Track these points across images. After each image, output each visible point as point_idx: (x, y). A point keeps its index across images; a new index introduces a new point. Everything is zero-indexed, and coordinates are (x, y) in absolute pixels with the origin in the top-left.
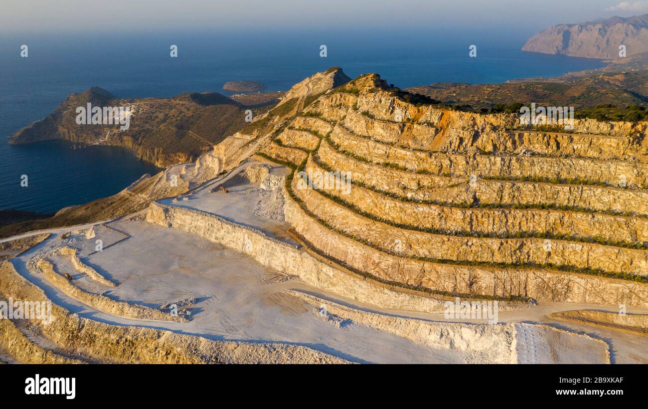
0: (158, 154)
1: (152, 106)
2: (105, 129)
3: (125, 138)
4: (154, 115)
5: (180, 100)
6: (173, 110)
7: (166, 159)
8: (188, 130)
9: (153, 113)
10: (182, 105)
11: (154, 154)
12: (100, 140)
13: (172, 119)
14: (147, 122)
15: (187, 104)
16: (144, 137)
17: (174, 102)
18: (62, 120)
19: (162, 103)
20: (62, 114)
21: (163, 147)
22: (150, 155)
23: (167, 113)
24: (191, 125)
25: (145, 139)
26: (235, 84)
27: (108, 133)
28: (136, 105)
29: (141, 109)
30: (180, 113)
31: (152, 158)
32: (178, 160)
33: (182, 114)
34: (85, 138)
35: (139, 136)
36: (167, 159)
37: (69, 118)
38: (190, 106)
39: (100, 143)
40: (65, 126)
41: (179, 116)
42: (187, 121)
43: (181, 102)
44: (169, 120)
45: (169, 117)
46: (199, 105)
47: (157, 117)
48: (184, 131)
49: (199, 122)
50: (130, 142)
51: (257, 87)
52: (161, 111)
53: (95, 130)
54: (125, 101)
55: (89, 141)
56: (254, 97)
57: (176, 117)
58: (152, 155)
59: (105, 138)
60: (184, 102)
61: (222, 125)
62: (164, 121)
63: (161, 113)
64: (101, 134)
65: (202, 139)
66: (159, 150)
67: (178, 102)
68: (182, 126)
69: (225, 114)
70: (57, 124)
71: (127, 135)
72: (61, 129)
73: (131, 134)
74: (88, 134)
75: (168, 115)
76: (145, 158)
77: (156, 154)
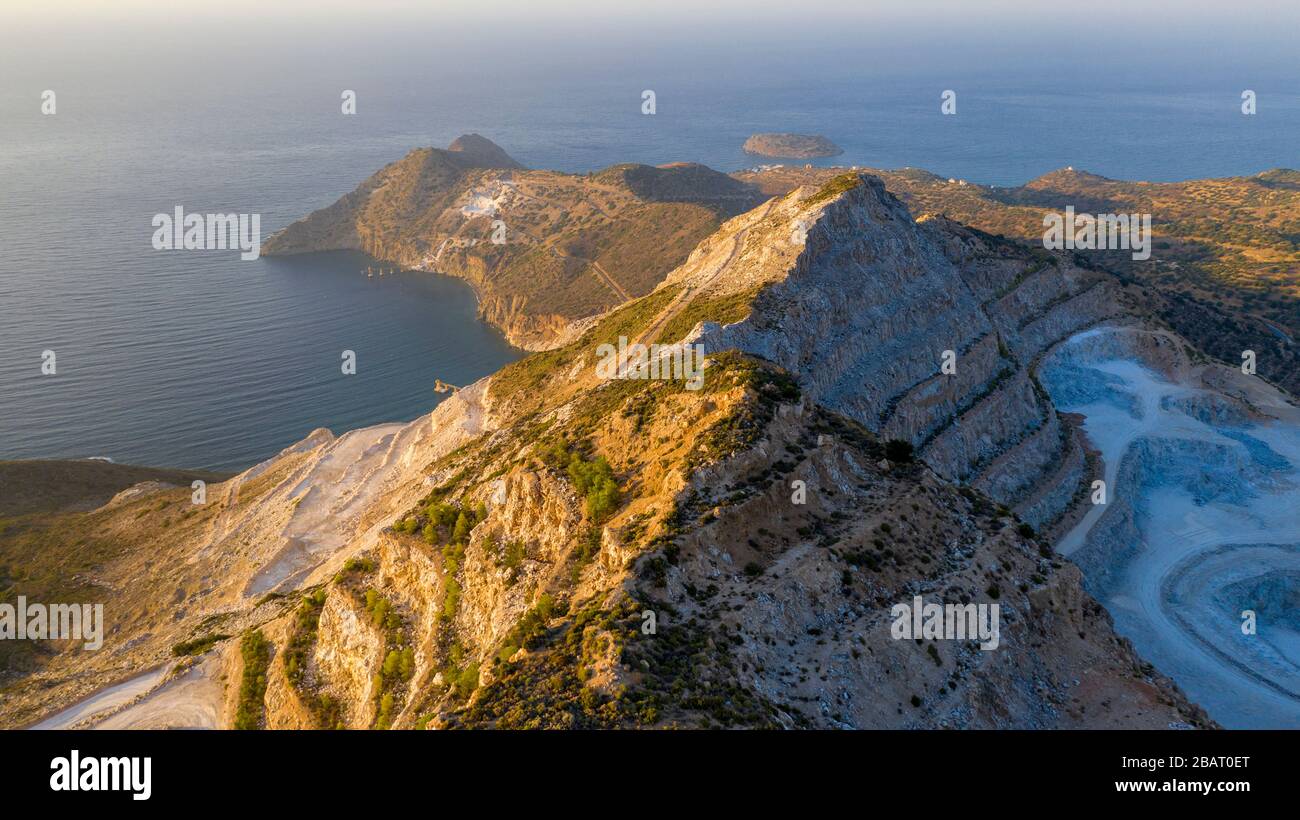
0: (517, 310)
1: (541, 191)
2: (439, 235)
3: (472, 261)
4: (542, 213)
5: (602, 182)
6: (581, 205)
7: (527, 327)
8: (593, 260)
9: (540, 208)
10: (604, 194)
11: (509, 310)
12: (426, 259)
13: (574, 224)
14: (523, 229)
15: (614, 194)
16: (507, 263)
17: (589, 185)
18: (366, 208)
19: (563, 187)
20: (370, 196)
21: (528, 297)
22: (501, 310)
23: (569, 210)
24: (603, 246)
25: (508, 269)
26: (769, 141)
27: (443, 246)
28: (511, 187)
29: (518, 196)
30: (593, 214)
31: (503, 319)
32: (553, 332)
33: (598, 216)
34: (398, 253)
35: (499, 261)
36: (530, 327)
37: (381, 205)
38: (618, 199)
39: (424, 268)
40: (369, 222)
41: (589, 220)
42: (596, 236)
43: (602, 188)
44: (568, 227)
45: (569, 221)
46: (636, 198)
47: (546, 217)
48: (585, 260)
49: (620, 241)
50: (480, 271)
51: (818, 149)
52: (559, 203)
53: (419, 237)
54: (494, 174)
55: (405, 259)
56: (794, 178)
57: (584, 223)
58: (505, 313)
59: (435, 255)
60: (607, 188)
61: (668, 255)
62: (556, 229)
63: (555, 208)
64: (430, 246)
65: (616, 285)
66: (522, 303)
67: (596, 185)
68: (582, 248)
69: (680, 227)
70: (356, 218)
71: (477, 254)
72: (362, 230)
73: (483, 254)
74: (404, 244)
75: (568, 214)
76: (491, 317)
77: (513, 310)
